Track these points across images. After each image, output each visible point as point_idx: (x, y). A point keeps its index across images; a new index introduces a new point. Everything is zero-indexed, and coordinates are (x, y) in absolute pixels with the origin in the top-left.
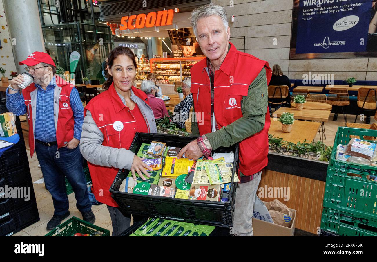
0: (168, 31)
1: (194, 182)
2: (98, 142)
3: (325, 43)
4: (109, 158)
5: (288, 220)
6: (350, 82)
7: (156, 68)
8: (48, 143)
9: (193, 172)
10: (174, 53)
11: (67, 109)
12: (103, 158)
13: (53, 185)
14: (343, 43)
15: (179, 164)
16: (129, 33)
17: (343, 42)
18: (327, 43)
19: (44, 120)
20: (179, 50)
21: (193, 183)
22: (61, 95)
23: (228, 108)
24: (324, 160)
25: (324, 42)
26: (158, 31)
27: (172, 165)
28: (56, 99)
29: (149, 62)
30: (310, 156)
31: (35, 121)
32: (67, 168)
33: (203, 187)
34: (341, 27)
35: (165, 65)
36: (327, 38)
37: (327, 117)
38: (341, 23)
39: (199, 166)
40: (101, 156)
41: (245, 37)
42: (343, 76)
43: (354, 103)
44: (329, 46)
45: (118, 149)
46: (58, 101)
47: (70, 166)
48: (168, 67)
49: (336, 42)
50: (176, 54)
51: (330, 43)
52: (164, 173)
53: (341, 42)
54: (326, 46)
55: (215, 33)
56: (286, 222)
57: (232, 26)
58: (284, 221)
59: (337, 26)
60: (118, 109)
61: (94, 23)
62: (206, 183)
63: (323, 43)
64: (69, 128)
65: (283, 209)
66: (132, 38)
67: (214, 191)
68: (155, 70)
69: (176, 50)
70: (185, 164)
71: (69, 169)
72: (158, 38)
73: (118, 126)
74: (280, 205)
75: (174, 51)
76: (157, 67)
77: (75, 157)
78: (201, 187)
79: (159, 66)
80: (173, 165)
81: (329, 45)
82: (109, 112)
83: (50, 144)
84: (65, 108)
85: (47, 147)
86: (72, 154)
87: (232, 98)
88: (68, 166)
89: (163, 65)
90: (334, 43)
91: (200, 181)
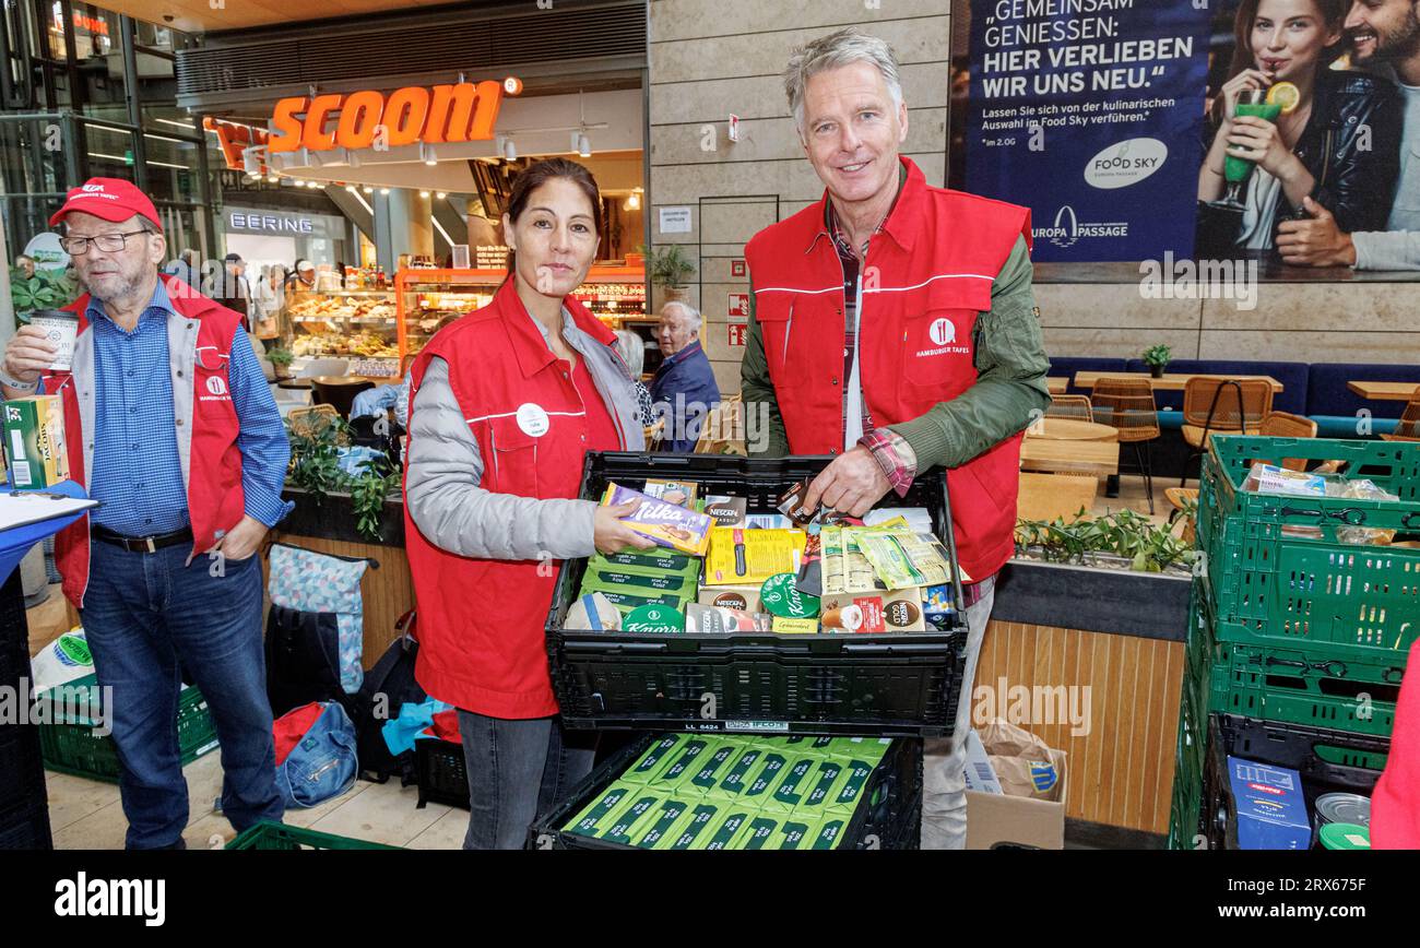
0: (471, 163)
1: (830, 591)
2: (469, 477)
3: (1061, 227)
4: (512, 530)
5: (1048, 779)
6: (1154, 362)
7: (418, 306)
8: (145, 537)
9: (818, 563)
10: (479, 255)
11: (221, 401)
12: (488, 531)
13: (138, 721)
14: (1119, 230)
15: (759, 544)
16: (307, 165)
17: (1120, 226)
18: (1069, 230)
19: (136, 447)
20: (499, 245)
21: (824, 593)
22: (198, 345)
23: (927, 353)
24: (1148, 569)
25: (1057, 224)
26: (431, 163)
27: (737, 547)
28: (181, 363)
29: (390, 285)
30: (1099, 562)
31: (92, 452)
32: (213, 641)
33: (864, 600)
34: (1109, 174)
35: (459, 296)
36: (1066, 211)
37: (1113, 460)
38: (1112, 163)
39: (832, 544)
40: (482, 525)
41: (778, 196)
42: (1124, 342)
43: (1172, 432)
44: (1074, 240)
45: (537, 500)
46: (189, 370)
47: (227, 633)
48: (470, 304)
49: (1098, 227)
50: (487, 261)
51: (1078, 227)
52: (713, 573)
53: (1112, 228)
54: (1063, 240)
55: (863, 117)
56: (1040, 788)
57: (728, 153)
58: (1034, 785)
59: (1097, 171)
60: (533, 365)
61: (134, 119)
62: (871, 588)
63: (1054, 228)
64: (230, 479)
65: (1026, 747)
66: (312, 185)
67: (903, 606)
68: (415, 317)
69: (486, 245)
70: (779, 544)
71: (223, 645)
72: (416, 192)
73: (533, 419)
74: (1015, 735)
75: (479, 248)
76: (425, 304)
77: (247, 596)
78: (857, 602)
79: (433, 302)
80: (740, 547)
81: (1074, 234)
82: (504, 372)
83: (154, 541)
84: (215, 398)
85: (141, 557)
86: (236, 583)
87: (942, 320)
88: (217, 633)
89: (452, 295)
90: (1090, 228)
91: (847, 584)
